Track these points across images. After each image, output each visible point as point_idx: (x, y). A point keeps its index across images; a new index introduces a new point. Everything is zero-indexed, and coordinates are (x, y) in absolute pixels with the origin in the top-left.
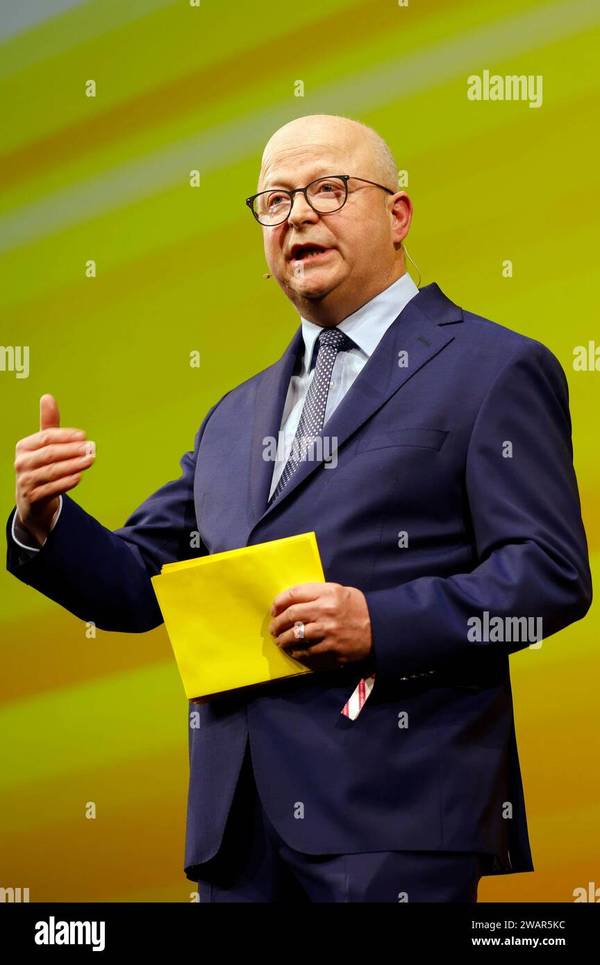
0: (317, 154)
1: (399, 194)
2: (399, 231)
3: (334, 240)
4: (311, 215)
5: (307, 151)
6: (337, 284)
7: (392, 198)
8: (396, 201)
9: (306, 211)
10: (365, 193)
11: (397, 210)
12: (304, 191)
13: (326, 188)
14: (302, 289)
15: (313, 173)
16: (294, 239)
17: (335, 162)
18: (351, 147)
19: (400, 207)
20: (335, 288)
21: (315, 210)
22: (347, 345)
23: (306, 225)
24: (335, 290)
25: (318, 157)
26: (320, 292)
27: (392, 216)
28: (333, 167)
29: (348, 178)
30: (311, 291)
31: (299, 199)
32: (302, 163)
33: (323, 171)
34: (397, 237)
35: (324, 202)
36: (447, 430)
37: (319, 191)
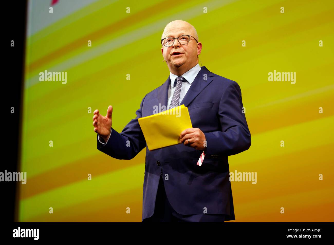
0: (181, 29)
1: (199, 42)
2: (199, 52)
3: (184, 52)
4: (179, 45)
5: (179, 28)
6: (184, 63)
7: (198, 43)
8: (199, 44)
9: (178, 44)
10: (192, 41)
11: (198, 47)
12: (178, 38)
13: (183, 38)
14: (175, 63)
15: (180, 34)
16: (174, 50)
17: (185, 32)
18: (190, 29)
19: (199, 46)
20: (183, 64)
21: (180, 44)
22: (184, 80)
23: (178, 47)
24: (183, 65)
25: (181, 30)
26: (180, 64)
27: (197, 48)
28: (185, 33)
29: (190, 36)
30: (177, 64)
31: (176, 40)
32: (177, 31)
33: (183, 34)
34: (198, 54)
35: (182, 42)
36: (214, 103)
37: (181, 39)
